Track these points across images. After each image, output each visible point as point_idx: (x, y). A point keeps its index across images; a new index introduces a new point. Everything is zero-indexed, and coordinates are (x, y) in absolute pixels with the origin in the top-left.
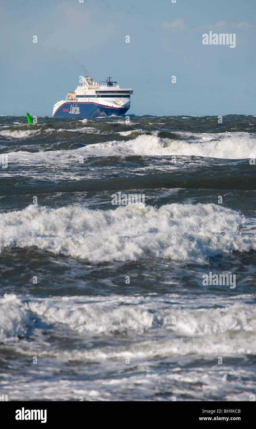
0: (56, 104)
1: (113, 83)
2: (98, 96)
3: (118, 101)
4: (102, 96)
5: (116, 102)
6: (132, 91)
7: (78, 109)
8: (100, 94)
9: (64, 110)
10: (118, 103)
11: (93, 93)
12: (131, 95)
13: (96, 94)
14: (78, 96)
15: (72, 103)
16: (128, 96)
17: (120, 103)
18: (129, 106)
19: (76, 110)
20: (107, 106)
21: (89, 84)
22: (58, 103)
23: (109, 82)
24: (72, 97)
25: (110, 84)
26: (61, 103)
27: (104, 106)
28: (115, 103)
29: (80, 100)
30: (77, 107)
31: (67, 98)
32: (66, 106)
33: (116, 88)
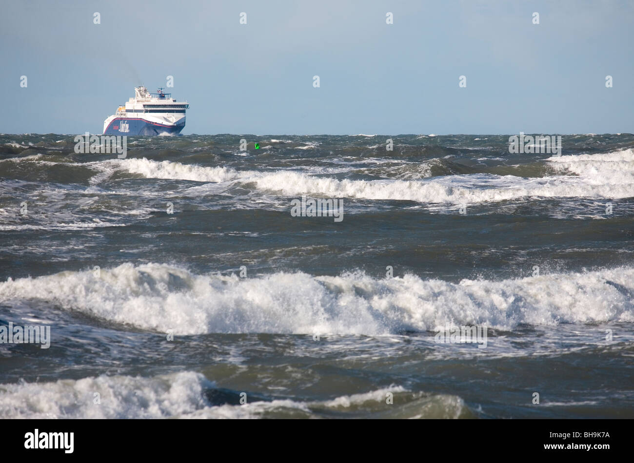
0: (107, 119)
1: (165, 95)
2: (147, 111)
3: (171, 117)
4: (151, 111)
5: (168, 118)
6: (188, 105)
7: (127, 126)
8: (149, 109)
9: (115, 128)
10: (170, 119)
11: (140, 107)
12: (187, 110)
13: (143, 109)
14: (128, 111)
15: (122, 119)
16: (183, 112)
17: (173, 119)
18: (185, 123)
19: (125, 128)
20: (156, 123)
21: (142, 95)
22: (109, 118)
23: (160, 94)
24: (122, 112)
25: (162, 96)
26: (111, 118)
27: (153, 123)
28: (165, 119)
29: (130, 115)
30: (126, 123)
31: (117, 112)
32: (116, 123)
33: (170, 101)
